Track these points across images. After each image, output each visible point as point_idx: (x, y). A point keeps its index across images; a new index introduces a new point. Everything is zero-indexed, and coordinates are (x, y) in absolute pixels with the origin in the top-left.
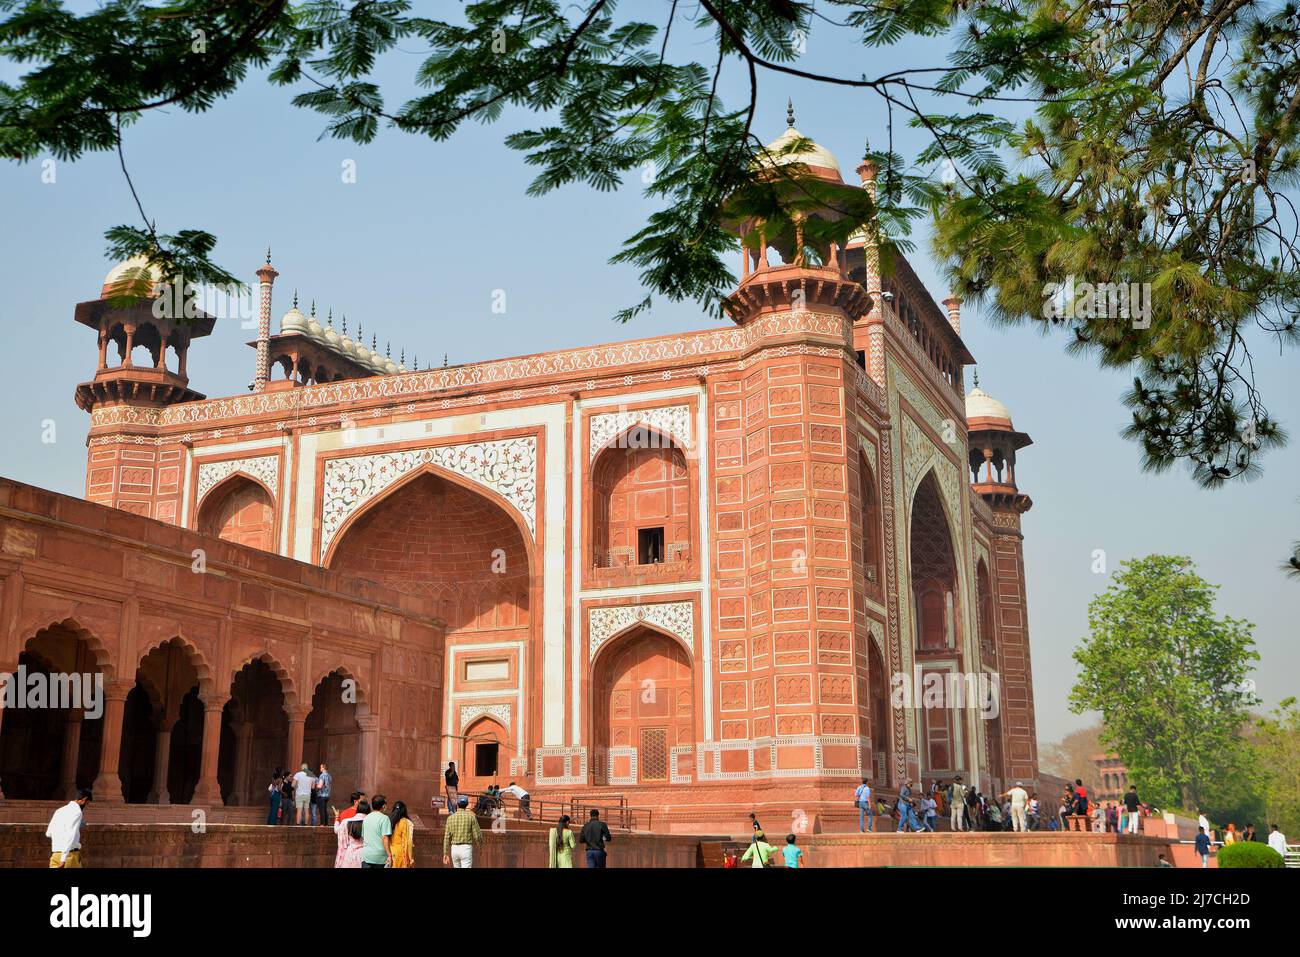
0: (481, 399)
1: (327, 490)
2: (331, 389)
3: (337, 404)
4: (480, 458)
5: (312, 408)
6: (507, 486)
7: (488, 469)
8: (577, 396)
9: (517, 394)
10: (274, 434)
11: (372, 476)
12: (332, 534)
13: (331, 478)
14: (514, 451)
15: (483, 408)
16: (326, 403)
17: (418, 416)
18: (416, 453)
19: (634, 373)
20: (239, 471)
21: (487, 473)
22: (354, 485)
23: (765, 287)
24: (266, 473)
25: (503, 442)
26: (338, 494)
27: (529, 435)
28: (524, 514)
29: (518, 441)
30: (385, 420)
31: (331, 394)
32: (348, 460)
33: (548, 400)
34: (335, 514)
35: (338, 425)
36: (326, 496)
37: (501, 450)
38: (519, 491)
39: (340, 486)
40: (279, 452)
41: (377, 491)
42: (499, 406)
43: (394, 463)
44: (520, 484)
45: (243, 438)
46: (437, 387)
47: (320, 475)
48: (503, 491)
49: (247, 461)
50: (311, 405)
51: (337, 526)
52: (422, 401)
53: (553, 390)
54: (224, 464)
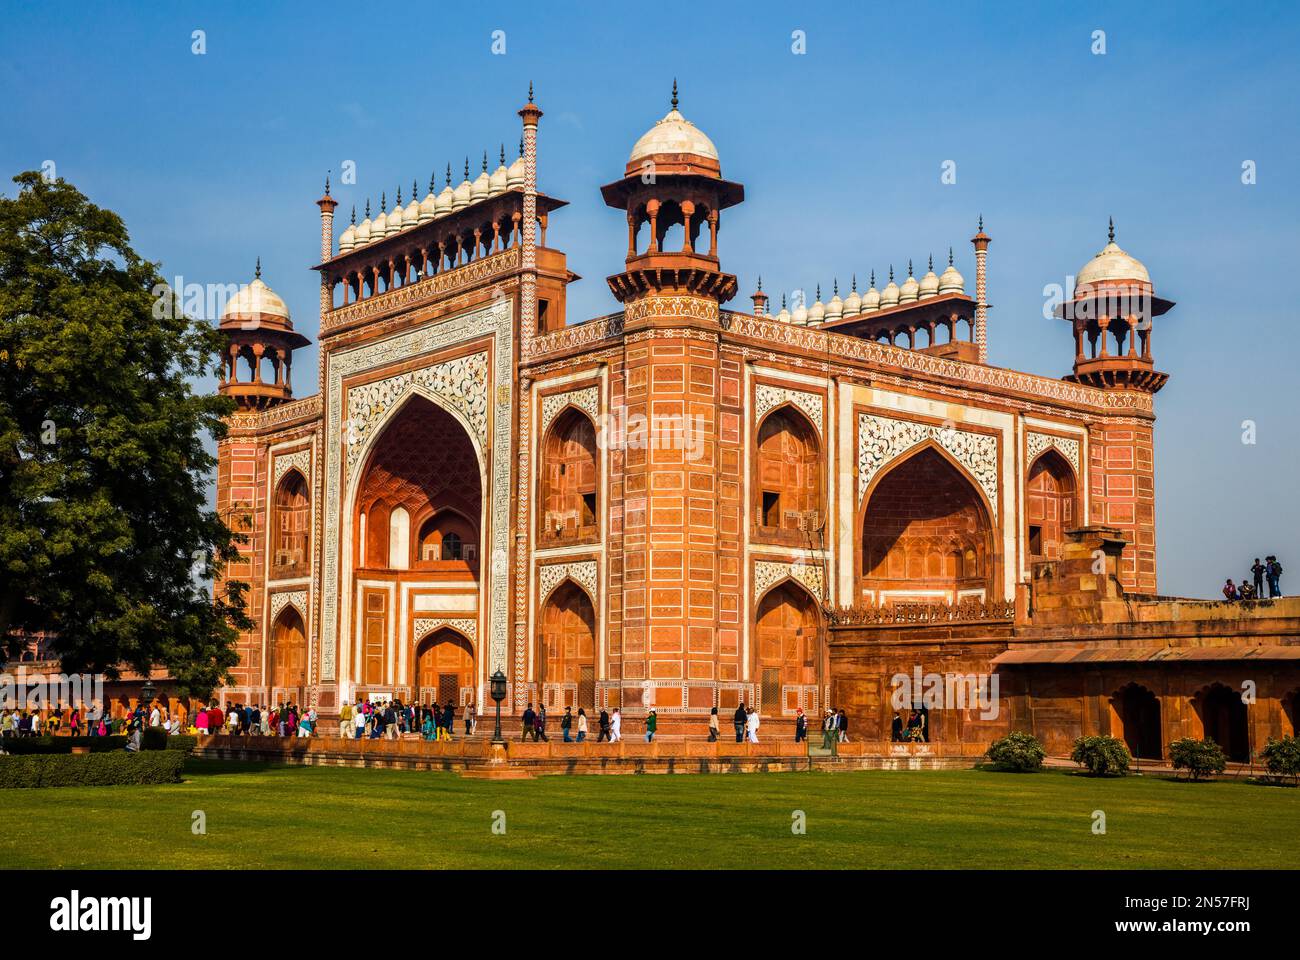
0: (965, 394)
1: (861, 442)
2: (863, 346)
3: (868, 362)
4: (964, 446)
5: (849, 359)
6: (981, 474)
7: (969, 456)
8: (1022, 413)
9: (987, 398)
10: (819, 374)
11: (893, 438)
12: (867, 485)
13: (863, 431)
14: (984, 445)
15: (965, 402)
16: (859, 358)
17: (925, 394)
18: (923, 427)
19: (1052, 406)
20: (791, 401)
21: (968, 460)
22: (880, 442)
23: (1115, 373)
24: (813, 411)
25: (978, 436)
26: (869, 448)
27: (992, 435)
28: (990, 500)
29: (986, 437)
30: (902, 390)
31: (863, 350)
32: (876, 418)
33: (1003, 409)
34: (867, 466)
35: (867, 382)
36: (860, 448)
37: (976, 442)
38: (988, 481)
39: (871, 441)
40: (822, 392)
41: (897, 453)
42: (977, 404)
43: (908, 431)
44: (988, 474)
45: (794, 369)
46: (937, 373)
47: (856, 425)
48: (977, 476)
49: (797, 393)
50: (848, 355)
51: (870, 477)
52: (929, 382)
53: (1008, 402)
54: (773, 390)
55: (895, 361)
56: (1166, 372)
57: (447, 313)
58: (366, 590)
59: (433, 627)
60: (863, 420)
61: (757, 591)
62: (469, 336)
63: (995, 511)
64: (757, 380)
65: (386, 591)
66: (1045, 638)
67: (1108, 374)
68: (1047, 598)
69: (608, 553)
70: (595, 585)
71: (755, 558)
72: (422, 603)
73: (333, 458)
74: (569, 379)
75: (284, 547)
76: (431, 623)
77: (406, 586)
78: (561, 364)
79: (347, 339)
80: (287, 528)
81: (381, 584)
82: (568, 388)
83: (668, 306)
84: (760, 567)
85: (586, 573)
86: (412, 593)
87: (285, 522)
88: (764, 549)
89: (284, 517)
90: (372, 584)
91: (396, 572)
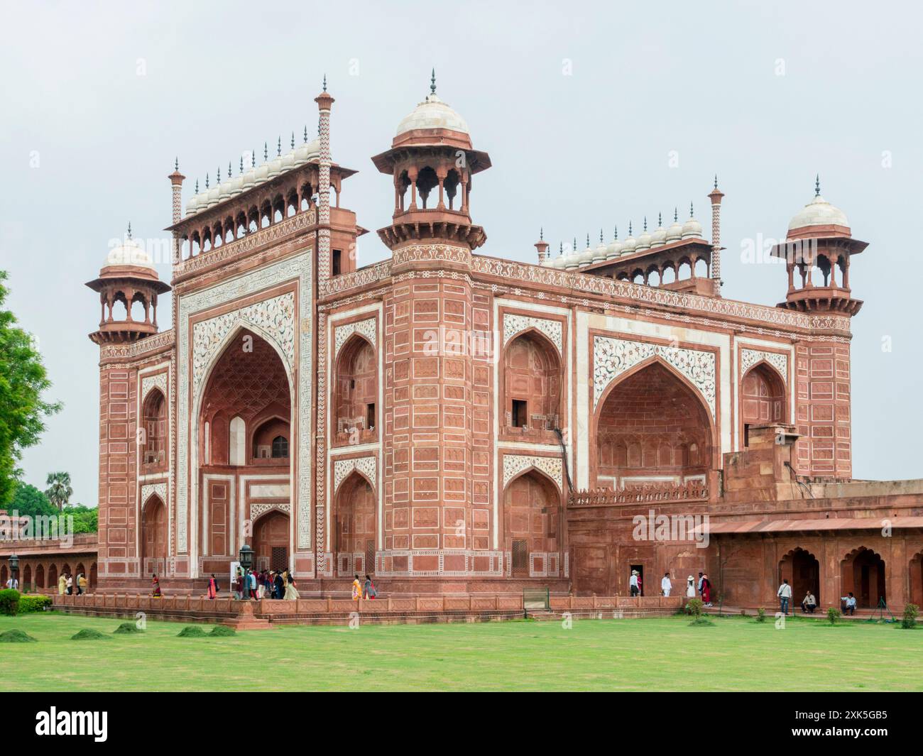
0: (687, 319)
1: (596, 359)
2: (597, 281)
3: (601, 295)
4: (686, 360)
5: (584, 292)
6: (701, 383)
7: (690, 369)
8: (737, 333)
9: (706, 322)
10: (559, 304)
11: (624, 355)
12: (601, 393)
13: (598, 350)
14: (704, 360)
15: (688, 325)
16: (594, 291)
17: (651, 319)
18: (650, 346)
19: (764, 327)
20: (534, 327)
21: (690, 372)
22: (613, 359)
24: (554, 334)
25: (698, 352)
26: (603, 364)
27: (711, 351)
28: (709, 403)
29: (706, 353)
30: (632, 316)
31: (597, 285)
32: (609, 339)
33: (721, 331)
34: (601, 378)
35: (602, 311)
36: (595, 363)
37: (697, 357)
38: (707, 388)
39: (604, 357)
40: (563, 320)
41: (627, 367)
42: (696, 327)
43: (637, 349)
44: (707, 383)
45: (537, 301)
46: (662, 302)
47: (591, 346)
48: (698, 385)
49: (539, 320)
50: (584, 289)
51: (604, 386)
52: (655, 309)
53: (725, 325)
54: (522, 318)
55: (626, 294)
56: (860, 299)
57: (264, 261)
58: (211, 482)
59: (265, 510)
60: (597, 341)
61: (505, 478)
62: (281, 280)
63: (713, 413)
64: (504, 311)
65: (228, 482)
66: (732, 513)
67: (813, 302)
68: (735, 481)
69: (384, 450)
70: (375, 475)
71: (503, 453)
72: (256, 492)
73: (183, 379)
74: (354, 312)
75: (151, 449)
76: (264, 507)
77: (243, 478)
78: (348, 301)
79: (193, 285)
80: (153, 434)
81: (223, 477)
82: (354, 319)
83: (426, 252)
84: (508, 459)
85: (368, 465)
86: (248, 483)
87: (151, 430)
88: (510, 445)
89: (151, 426)
90: (215, 477)
91: (235, 468)
